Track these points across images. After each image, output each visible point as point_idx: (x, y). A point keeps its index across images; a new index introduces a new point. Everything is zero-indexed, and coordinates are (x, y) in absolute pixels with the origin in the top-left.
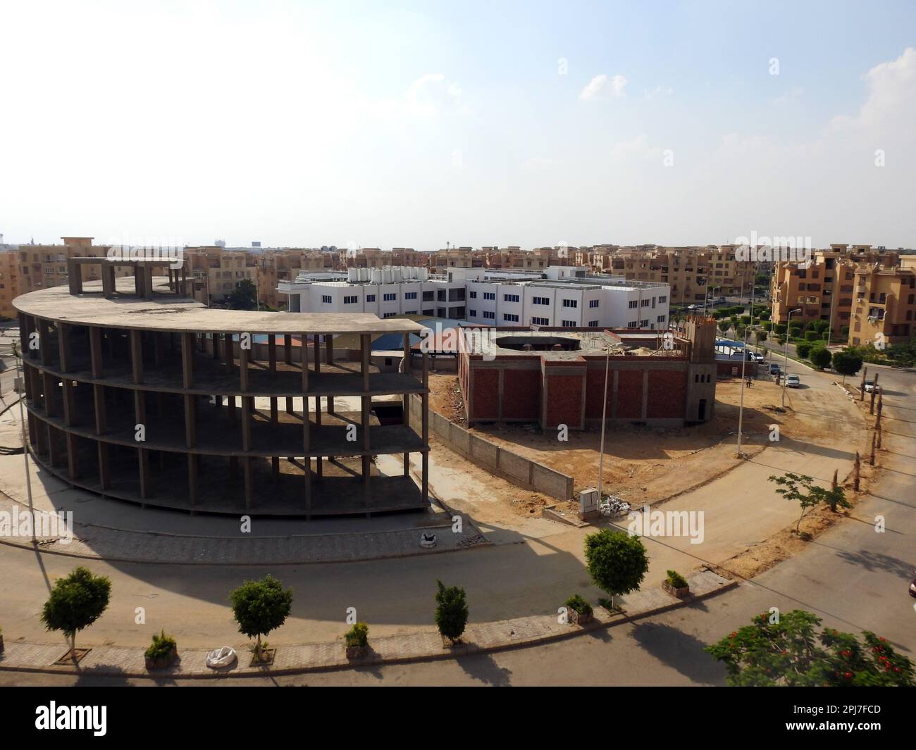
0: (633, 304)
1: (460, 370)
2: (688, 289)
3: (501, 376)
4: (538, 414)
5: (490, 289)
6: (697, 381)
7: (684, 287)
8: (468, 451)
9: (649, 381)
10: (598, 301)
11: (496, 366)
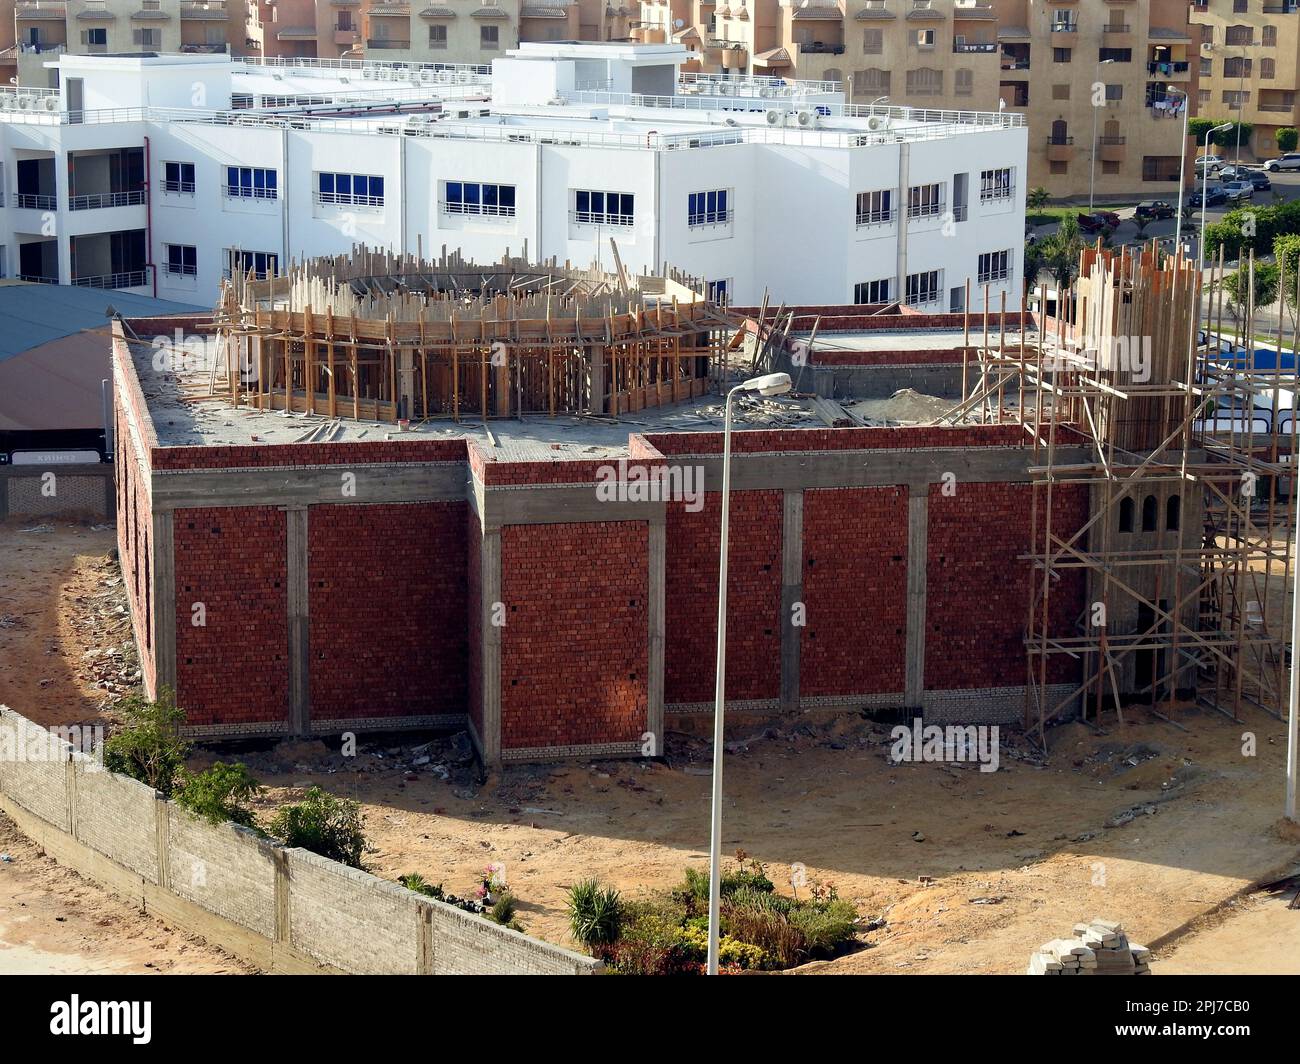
0: (874, 207)
1: (121, 515)
2: (1112, 137)
3: (297, 538)
4: (463, 697)
5: (257, 147)
6: (1125, 524)
7: (1097, 129)
8: (152, 874)
9: (933, 536)
10: (723, 194)
11: (270, 493)
